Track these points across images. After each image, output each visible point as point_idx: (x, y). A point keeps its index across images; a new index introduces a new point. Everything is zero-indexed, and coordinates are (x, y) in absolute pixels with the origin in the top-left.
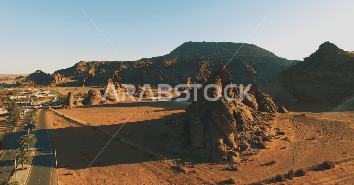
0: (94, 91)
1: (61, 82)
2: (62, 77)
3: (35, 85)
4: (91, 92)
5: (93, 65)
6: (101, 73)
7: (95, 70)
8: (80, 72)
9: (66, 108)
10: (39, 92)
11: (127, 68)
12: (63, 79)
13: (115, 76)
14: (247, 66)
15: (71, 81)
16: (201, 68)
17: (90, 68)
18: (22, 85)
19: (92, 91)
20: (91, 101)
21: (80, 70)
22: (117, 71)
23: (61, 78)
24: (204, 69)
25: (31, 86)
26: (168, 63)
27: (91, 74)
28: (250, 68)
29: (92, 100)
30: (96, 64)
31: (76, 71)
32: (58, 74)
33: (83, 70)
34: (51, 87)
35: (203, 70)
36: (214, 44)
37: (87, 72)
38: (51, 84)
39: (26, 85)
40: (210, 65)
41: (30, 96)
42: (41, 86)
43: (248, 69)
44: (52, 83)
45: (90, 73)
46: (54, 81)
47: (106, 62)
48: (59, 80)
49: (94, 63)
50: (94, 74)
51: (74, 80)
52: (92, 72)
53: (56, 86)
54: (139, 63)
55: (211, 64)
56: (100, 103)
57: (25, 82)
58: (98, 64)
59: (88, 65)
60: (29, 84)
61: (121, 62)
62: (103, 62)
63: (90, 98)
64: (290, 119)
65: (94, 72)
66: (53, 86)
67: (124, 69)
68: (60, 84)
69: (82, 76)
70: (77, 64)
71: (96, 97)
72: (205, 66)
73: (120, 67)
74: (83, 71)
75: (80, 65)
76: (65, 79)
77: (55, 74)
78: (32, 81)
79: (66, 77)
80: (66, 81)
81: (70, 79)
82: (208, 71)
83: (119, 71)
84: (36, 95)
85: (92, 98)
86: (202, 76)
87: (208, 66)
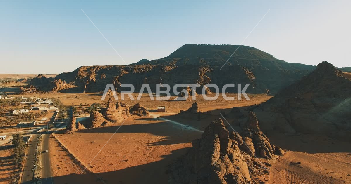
0: (95, 113)
1: (62, 88)
2: (64, 82)
3: (37, 91)
4: (92, 114)
5: (94, 70)
6: (101, 78)
7: (96, 76)
8: (81, 78)
9: (69, 133)
10: (41, 101)
11: (127, 73)
12: (64, 85)
13: (116, 82)
14: (246, 72)
15: (72, 86)
16: (201, 75)
17: (90, 73)
18: (24, 91)
19: (94, 113)
20: (92, 123)
21: (81, 76)
22: (117, 77)
23: (63, 84)
24: (204, 75)
25: (33, 92)
26: (168, 69)
27: (92, 80)
28: (250, 73)
29: (94, 123)
30: (97, 69)
31: (77, 76)
32: (60, 80)
33: (84, 75)
34: (53, 93)
35: (202, 76)
36: (214, 46)
37: (88, 77)
38: (52, 91)
39: (28, 92)
40: (210, 71)
41: (32, 109)
42: (43, 93)
43: (247, 75)
44: (53, 89)
45: (91, 78)
46: (56, 87)
47: (107, 66)
48: (60, 86)
49: (95, 68)
50: (94, 80)
51: (75, 86)
52: (93, 77)
53: (57, 92)
54: (139, 67)
55: (211, 69)
56: (101, 125)
57: (27, 89)
58: (99, 68)
59: (89, 70)
60: (31, 90)
61: (121, 66)
62: (104, 66)
63: (91, 121)
64: (286, 170)
65: (95, 77)
66: (54, 92)
67: (124, 74)
68: (61, 90)
69: (83, 81)
70: (78, 70)
71: (98, 119)
72: (205, 72)
73: (120, 72)
74: (84, 77)
75: (81, 70)
76: (67, 85)
77: (57, 80)
78: (34, 87)
79: (68, 82)
80: (68, 87)
81: (71, 85)
82: (207, 77)
83: (119, 77)
84: (38, 107)
85: (94, 120)
86: (201, 82)
87: (207, 72)
